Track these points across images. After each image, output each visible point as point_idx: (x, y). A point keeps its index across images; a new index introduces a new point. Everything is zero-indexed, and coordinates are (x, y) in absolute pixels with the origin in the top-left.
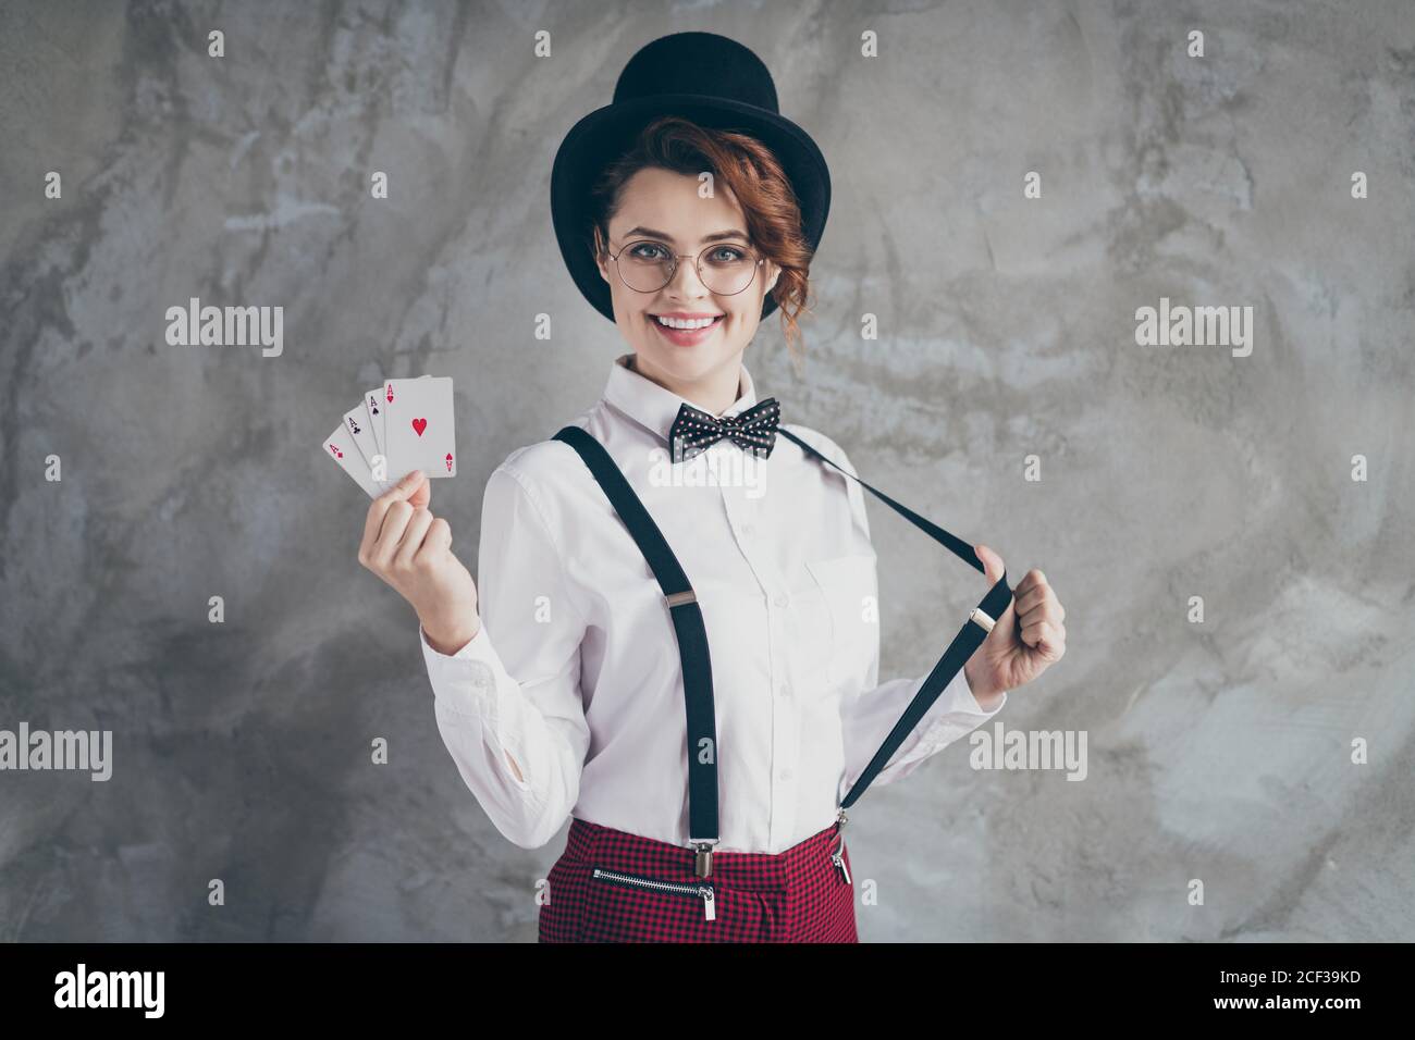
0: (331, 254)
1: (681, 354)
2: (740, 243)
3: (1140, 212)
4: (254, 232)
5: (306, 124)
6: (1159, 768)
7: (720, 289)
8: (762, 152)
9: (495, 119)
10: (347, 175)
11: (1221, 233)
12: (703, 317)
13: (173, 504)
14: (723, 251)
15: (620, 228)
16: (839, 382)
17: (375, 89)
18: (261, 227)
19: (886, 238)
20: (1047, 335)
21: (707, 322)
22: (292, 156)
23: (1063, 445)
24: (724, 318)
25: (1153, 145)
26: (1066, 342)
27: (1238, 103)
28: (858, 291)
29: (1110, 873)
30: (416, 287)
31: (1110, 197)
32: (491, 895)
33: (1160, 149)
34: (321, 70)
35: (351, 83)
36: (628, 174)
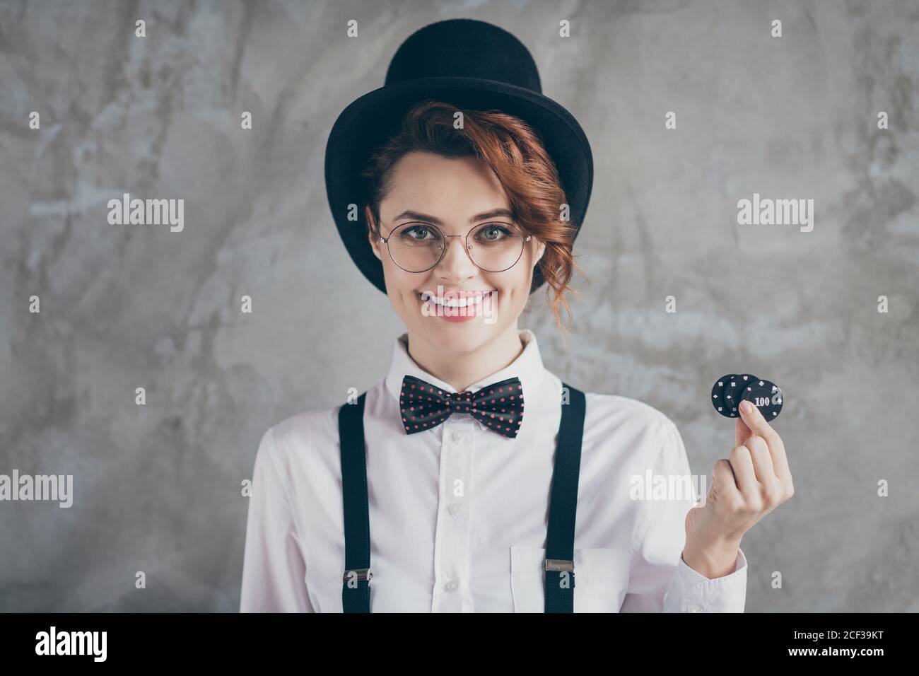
1: (453, 330)
2: (504, 220)
3: (872, 194)
4: (57, 217)
5: (105, 117)
7: (489, 266)
9: (278, 112)
10: (143, 164)
14: (492, 228)
15: (390, 211)
16: (596, 353)
17: (168, 85)
18: (64, 213)
19: (639, 220)
20: (788, 308)
22: (92, 147)
25: (884, 133)
26: (805, 315)
28: (614, 269)
30: (206, 267)
31: (845, 181)
33: (890, 135)
34: (117, 67)
35: (146, 80)
36: (396, 157)
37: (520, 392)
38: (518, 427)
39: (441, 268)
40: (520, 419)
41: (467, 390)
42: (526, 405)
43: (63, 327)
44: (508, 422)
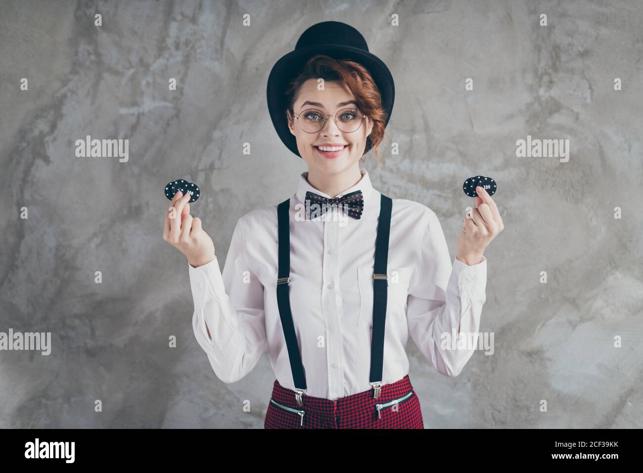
0: (168, 125)
1: (329, 162)
3: (540, 104)
4: (133, 115)
5: (157, 65)
6: (550, 360)
7: (346, 130)
8: (363, 69)
9: (244, 63)
11: (578, 114)
12: (339, 146)
13: (97, 240)
14: (347, 115)
16: (402, 183)
17: (188, 49)
18: (136, 113)
19: (424, 117)
20: (498, 161)
21: (342, 148)
22: (151, 80)
23: (505, 211)
24: (349, 146)
25: (546, 73)
26: (507, 165)
27: (585, 54)
28: (411, 141)
29: (528, 408)
30: (208, 139)
31: (527, 98)
32: (243, 420)
33: (550, 75)
34: (163, 40)
35: (177, 46)
36: (301, 82)
37: (362, 197)
38: (361, 214)
39: (324, 131)
40: (362, 210)
41: (337, 197)
42: (364, 203)
43: (136, 170)
44: (356, 212)
